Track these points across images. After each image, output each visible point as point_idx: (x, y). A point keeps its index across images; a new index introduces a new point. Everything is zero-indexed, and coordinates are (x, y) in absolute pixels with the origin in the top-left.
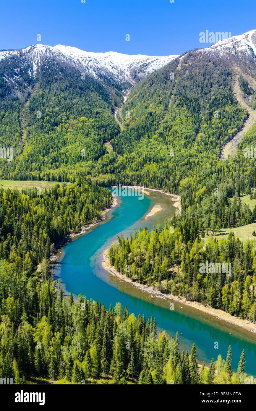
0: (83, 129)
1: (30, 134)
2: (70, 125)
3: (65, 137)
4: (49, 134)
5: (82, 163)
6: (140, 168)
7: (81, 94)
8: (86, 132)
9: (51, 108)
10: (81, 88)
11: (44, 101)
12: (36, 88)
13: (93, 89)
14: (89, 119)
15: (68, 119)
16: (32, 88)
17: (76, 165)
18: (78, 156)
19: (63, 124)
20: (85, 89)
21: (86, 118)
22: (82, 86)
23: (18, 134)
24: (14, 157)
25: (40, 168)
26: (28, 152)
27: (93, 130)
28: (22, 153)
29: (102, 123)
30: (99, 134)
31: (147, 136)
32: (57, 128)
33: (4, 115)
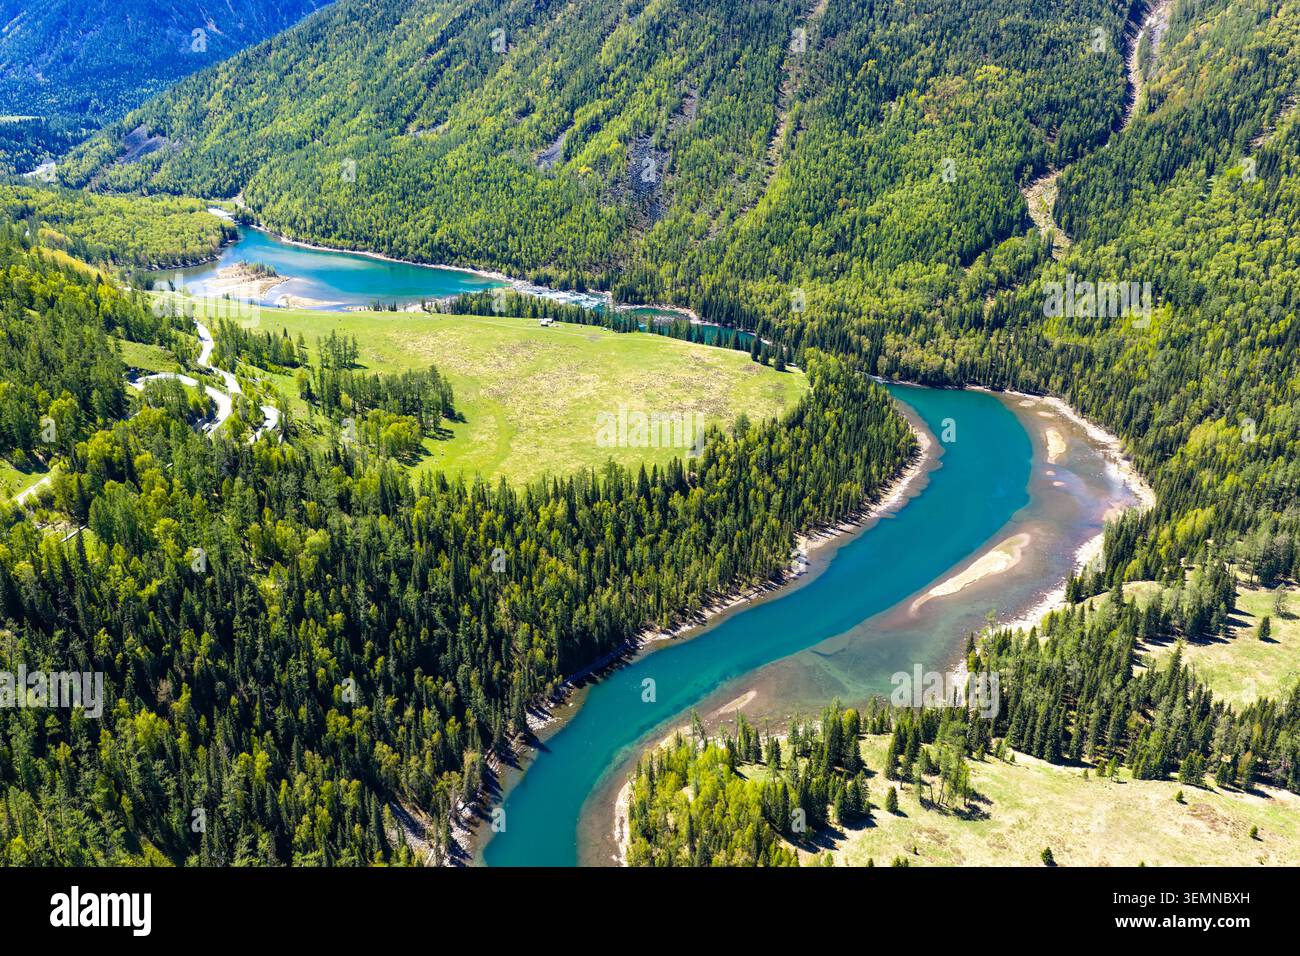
0: (973, 119)
1: (799, 128)
2: (937, 98)
3: (903, 149)
4: (854, 136)
5: (912, 270)
6: (1097, 323)
8: (980, 133)
9: (893, 24)
14: (1008, 75)
15: (935, 72)
17: (892, 279)
18: (913, 238)
19: (915, 92)
21: (999, 69)
23: (762, 131)
24: (732, 217)
25: (790, 267)
26: (774, 202)
27: (1008, 123)
28: (756, 202)
29: (1052, 91)
30: (1025, 140)
31: (1204, 163)
32: (890, 108)
33: (736, 58)
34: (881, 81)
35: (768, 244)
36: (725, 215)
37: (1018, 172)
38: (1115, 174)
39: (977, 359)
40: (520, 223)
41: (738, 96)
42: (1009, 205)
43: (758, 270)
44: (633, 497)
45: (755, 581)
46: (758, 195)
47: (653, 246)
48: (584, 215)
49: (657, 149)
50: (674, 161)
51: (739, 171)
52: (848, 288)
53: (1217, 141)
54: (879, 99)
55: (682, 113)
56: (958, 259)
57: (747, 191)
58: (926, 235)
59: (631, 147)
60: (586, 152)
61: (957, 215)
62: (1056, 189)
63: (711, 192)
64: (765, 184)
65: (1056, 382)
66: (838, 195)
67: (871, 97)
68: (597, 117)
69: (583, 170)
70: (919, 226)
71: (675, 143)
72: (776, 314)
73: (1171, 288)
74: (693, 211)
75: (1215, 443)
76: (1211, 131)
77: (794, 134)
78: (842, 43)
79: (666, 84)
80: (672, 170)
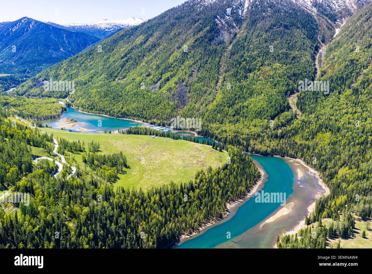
0: (273, 78)
1: (225, 80)
2: (263, 72)
3: (254, 86)
4: (240, 83)
5: (257, 121)
6: (310, 137)
7: (285, 33)
8: (275, 82)
9: (250, 52)
10: (286, 27)
11: (246, 44)
12: (243, 28)
13: (299, 25)
14: (282, 66)
15: (262, 65)
16: (239, 28)
17: (252, 124)
18: (257, 112)
19: (256, 71)
20: (291, 26)
21: (280, 64)
22: (288, 24)
23: (214, 81)
24: (206, 105)
25: (223, 120)
26: (218, 101)
27: (283, 79)
28: (213, 101)
29: (294, 71)
30: (287, 84)
31: (338, 91)
32: (250, 75)
33: (207, 61)
34: (247, 68)
35: (217, 113)
36: (204, 104)
37: (286, 93)
38: (313, 94)
39: (276, 148)
40: (147, 107)
41: (208, 71)
42: (284, 103)
43: (214, 120)
44: (178, 193)
45: (214, 218)
46: (214, 99)
47: (184, 113)
48: (165, 104)
49: (185, 86)
50: (190, 89)
51: (208, 92)
52: (239, 126)
53: (341, 85)
54: (247, 73)
55: (192, 76)
56: (270, 118)
57: (210, 98)
58: (261, 111)
59: (178, 85)
60: (165, 86)
61: (270, 105)
62: (297, 98)
63: (200, 98)
64: (215, 96)
65: (299, 154)
66: (236, 99)
67: (244, 72)
68: (168, 77)
69: (164, 92)
70: (259, 108)
71: (190, 84)
72: (219, 134)
73: (331, 127)
74: (195, 103)
75: (346, 174)
76: (339, 82)
77: (223, 82)
78: (236, 57)
79: (188, 68)
80: (189, 92)
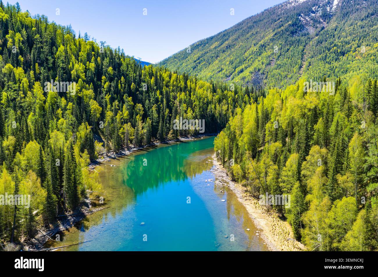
2: (360, 53)
4: (330, 64)
9: (342, 38)
12: (332, 22)
15: (359, 47)
16: (327, 23)
19: (351, 52)
23: (297, 66)
28: (295, 83)
33: (288, 50)
34: (339, 51)
41: (289, 58)
49: (261, 74)
50: (267, 76)
51: (289, 76)
55: (270, 65)
57: (292, 81)
59: (253, 74)
60: (238, 77)
63: (279, 82)
64: (298, 80)
67: (335, 55)
68: (242, 69)
69: (237, 81)
71: (267, 72)
77: (309, 66)
78: (325, 44)
79: (265, 59)
80: (266, 78)
